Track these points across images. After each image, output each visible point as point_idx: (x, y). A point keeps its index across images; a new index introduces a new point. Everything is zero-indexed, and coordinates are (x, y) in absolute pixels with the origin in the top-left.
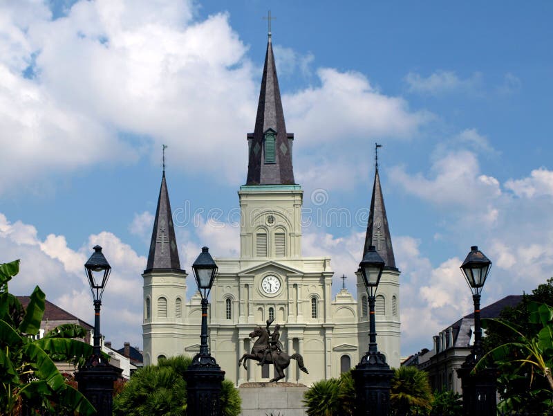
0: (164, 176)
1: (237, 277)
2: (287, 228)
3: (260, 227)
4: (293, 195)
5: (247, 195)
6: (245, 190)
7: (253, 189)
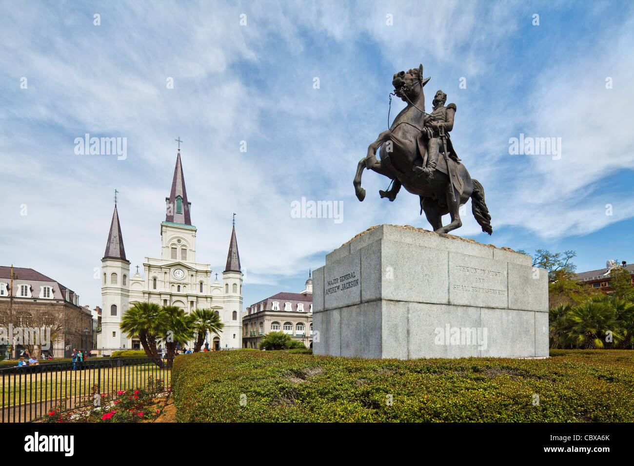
0: (116, 207)
1: (161, 267)
2: (187, 245)
3: (174, 244)
4: (192, 230)
5: (166, 226)
6: (165, 224)
7: (170, 224)
